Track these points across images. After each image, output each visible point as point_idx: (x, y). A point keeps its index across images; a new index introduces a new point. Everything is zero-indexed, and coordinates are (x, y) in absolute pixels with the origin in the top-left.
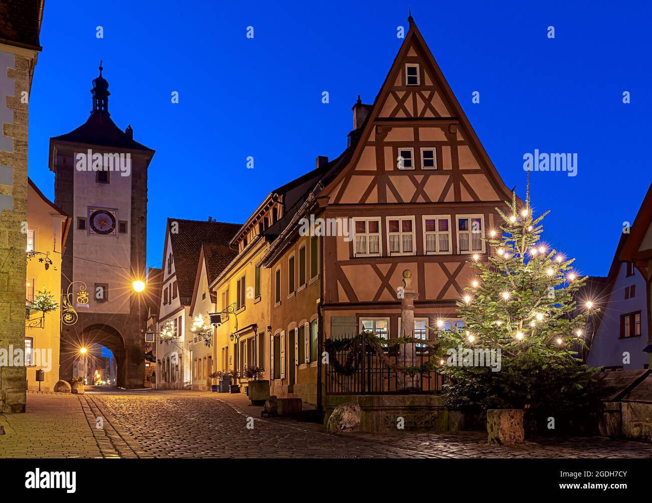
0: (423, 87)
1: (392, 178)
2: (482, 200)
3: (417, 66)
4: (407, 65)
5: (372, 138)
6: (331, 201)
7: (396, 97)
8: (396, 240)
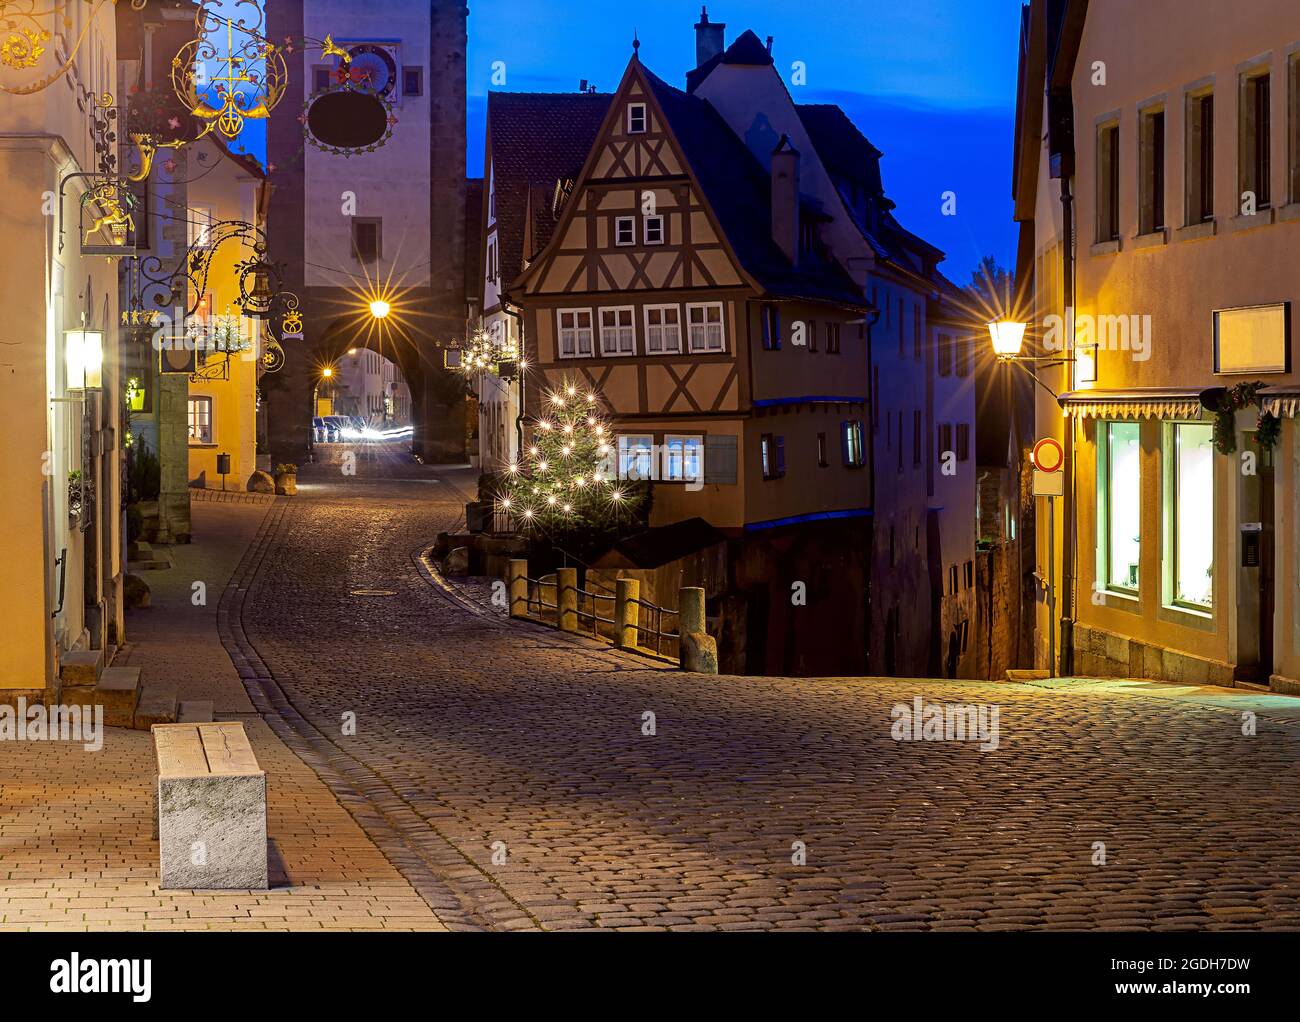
0: (650, 135)
1: (605, 258)
2: (719, 283)
3: (643, 105)
4: (631, 106)
5: (582, 207)
6: (530, 290)
7: (614, 150)
8: (612, 336)
